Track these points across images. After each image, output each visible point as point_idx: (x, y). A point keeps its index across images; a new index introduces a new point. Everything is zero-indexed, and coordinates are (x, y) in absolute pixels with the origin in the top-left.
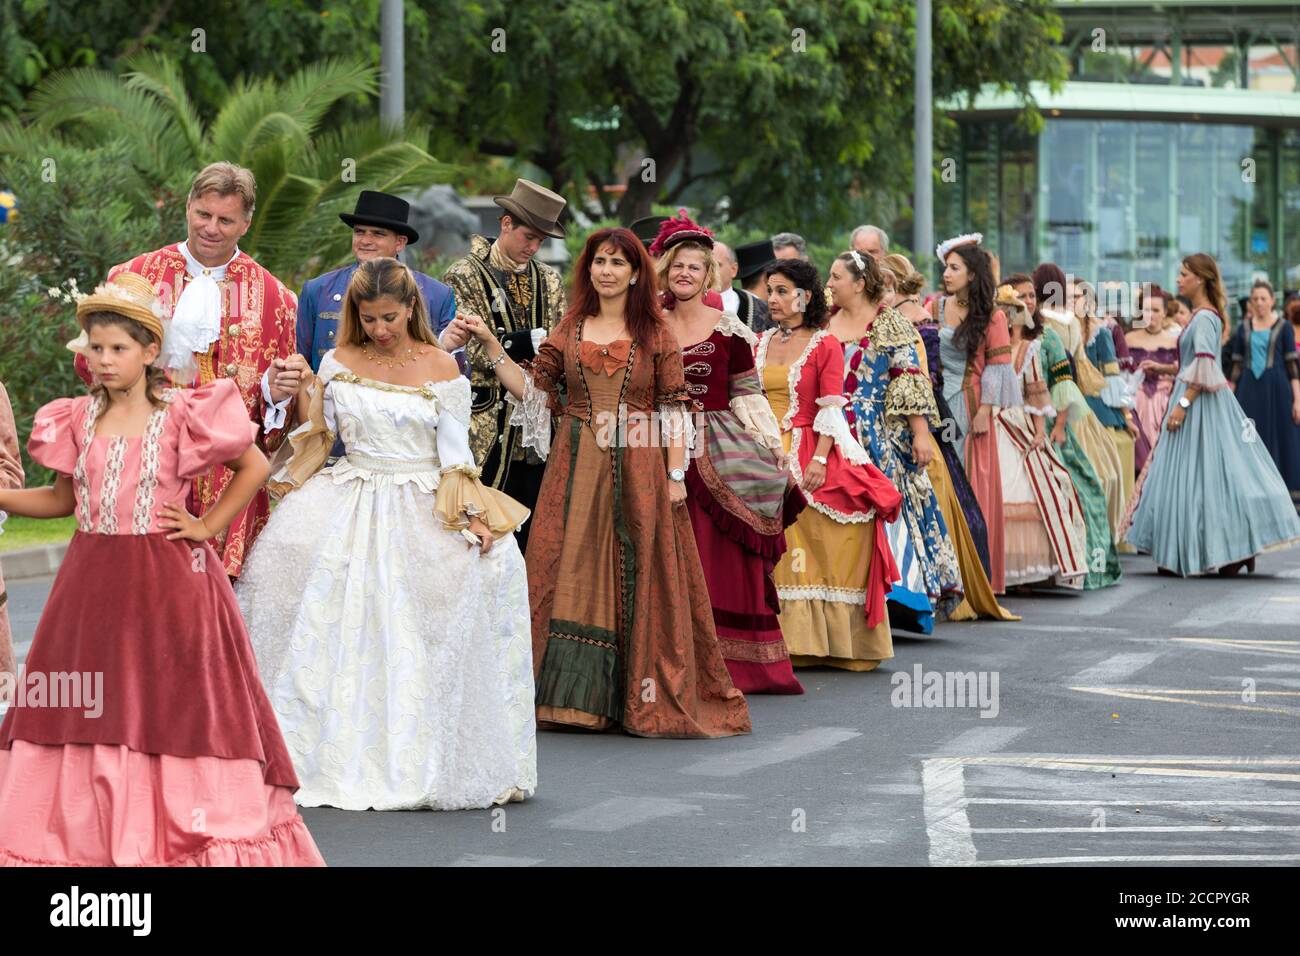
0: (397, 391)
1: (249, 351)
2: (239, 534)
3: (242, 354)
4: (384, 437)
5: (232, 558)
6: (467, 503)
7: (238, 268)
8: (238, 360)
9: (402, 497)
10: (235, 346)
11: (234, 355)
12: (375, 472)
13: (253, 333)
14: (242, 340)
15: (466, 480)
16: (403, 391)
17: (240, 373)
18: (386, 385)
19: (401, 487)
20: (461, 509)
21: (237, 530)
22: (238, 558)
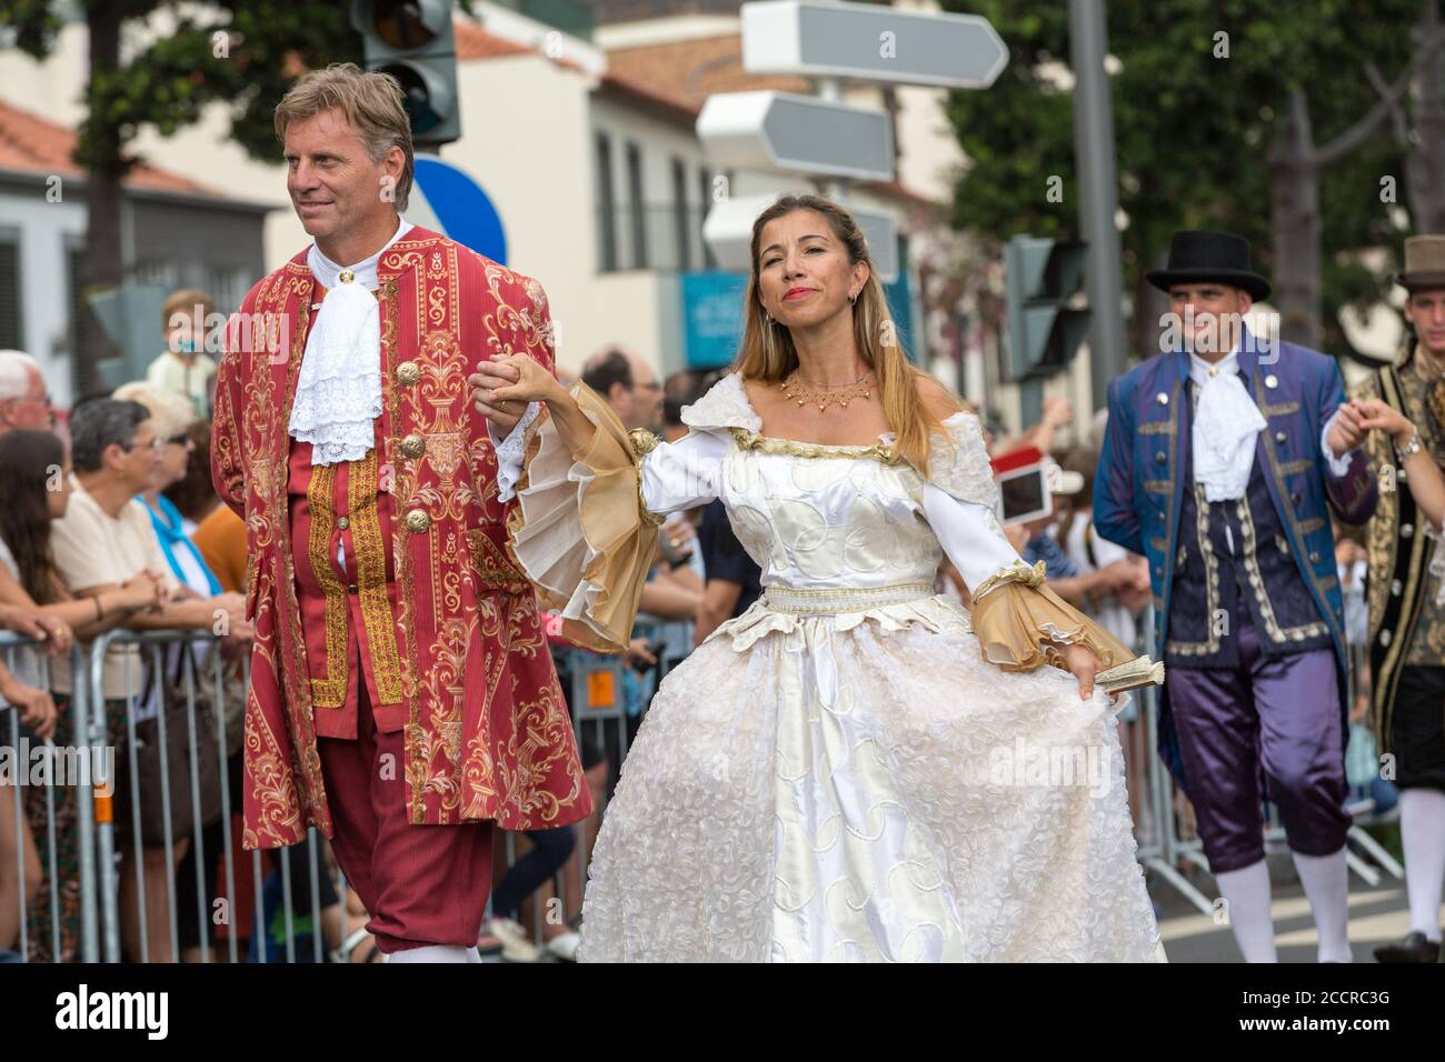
0: (831, 456)
1: (442, 405)
2: (479, 739)
3: (430, 413)
4: (810, 546)
5: (475, 786)
6: (1043, 626)
7: (404, 260)
8: (423, 426)
9: (857, 652)
10: (413, 401)
11: (414, 417)
12: (804, 615)
13: (446, 370)
14: (426, 387)
15: (1025, 593)
16: (841, 454)
17: (431, 447)
18: (810, 448)
19: (849, 633)
20: (1036, 639)
21: (474, 734)
22: (485, 783)
